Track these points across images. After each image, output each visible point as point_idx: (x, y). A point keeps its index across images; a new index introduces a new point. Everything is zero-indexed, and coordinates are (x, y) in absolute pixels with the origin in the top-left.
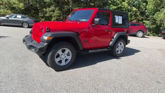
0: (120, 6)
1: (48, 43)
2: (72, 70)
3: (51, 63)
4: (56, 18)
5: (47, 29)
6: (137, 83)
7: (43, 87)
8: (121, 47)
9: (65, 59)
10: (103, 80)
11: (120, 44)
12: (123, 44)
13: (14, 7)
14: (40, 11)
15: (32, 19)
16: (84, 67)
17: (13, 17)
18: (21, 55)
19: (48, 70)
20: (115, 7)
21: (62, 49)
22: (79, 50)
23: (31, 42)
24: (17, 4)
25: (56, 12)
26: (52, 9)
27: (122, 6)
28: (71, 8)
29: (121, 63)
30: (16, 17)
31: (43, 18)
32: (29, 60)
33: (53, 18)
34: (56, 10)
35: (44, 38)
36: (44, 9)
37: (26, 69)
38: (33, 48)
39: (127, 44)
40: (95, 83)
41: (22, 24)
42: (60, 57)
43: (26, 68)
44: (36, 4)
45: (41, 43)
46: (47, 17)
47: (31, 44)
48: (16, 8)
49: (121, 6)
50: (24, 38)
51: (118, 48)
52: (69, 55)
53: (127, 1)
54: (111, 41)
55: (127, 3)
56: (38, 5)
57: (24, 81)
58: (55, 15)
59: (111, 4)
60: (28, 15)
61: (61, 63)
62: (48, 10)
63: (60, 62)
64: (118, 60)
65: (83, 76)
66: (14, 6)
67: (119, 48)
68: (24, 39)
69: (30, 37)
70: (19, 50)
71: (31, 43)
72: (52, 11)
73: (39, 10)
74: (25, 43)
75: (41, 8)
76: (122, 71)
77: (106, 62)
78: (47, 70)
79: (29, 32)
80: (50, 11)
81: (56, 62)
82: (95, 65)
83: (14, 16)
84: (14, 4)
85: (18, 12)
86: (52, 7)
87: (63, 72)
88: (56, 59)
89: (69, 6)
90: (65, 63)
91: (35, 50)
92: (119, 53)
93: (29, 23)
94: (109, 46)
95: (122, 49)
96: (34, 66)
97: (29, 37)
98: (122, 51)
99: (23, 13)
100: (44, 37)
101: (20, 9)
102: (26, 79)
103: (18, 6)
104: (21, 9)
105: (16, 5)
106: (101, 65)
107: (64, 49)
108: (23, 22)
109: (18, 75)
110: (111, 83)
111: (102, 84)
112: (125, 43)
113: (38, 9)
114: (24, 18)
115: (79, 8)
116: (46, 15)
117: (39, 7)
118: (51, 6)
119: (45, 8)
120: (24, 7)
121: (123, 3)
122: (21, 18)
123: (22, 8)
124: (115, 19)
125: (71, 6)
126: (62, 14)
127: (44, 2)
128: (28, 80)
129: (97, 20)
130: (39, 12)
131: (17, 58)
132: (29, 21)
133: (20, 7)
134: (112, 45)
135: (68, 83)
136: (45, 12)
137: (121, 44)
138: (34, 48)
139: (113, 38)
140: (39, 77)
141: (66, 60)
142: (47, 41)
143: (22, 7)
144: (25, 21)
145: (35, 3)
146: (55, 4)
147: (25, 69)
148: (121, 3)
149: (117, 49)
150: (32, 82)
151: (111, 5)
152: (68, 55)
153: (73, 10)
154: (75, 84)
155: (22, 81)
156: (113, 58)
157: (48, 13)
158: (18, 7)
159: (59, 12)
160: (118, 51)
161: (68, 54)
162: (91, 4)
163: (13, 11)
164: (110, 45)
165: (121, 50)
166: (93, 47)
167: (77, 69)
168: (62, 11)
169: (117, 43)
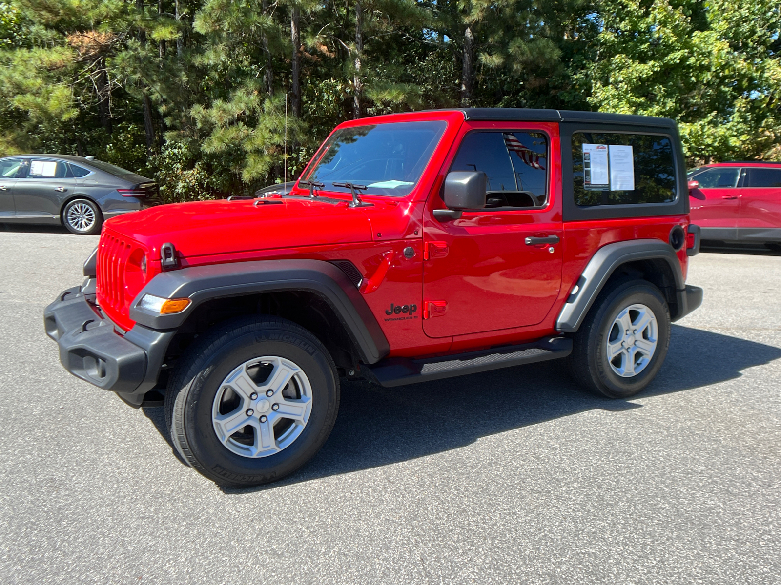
0: (675, 57)
1: (170, 334)
2: (315, 484)
3: (193, 443)
4: (268, 159)
5: (168, 255)
6: (698, 557)
7: (141, 578)
8: (639, 336)
9: (275, 419)
10: (493, 539)
11: (627, 316)
12: (647, 316)
13: (17, 109)
14: (168, 121)
15: (120, 176)
16: (392, 461)
17: (12, 176)
18: (39, 400)
19: (180, 488)
20: (642, 67)
21: (254, 361)
22: (361, 362)
23: (85, 329)
24: (36, 94)
25: (266, 122)
26: (243, 106)
27: (692, 61)
28: (361, 92)
29: (632, 434)
30: (24, 173)
31: (189, 165)
32: (81, 429)
33: (250, 160)
34: (266, 109)
35: (147, 306)
36: (197, 111)
37: (62, 482)
38: (94, 360)
39: (676, 312)
40: (438, 559)
41: (61, 214)
42: (245, 409)
43: (57, 476)
44: (145, 82)
45: (135, 332)
46: (213, 156)
47: (81, 340)
48: (31, 114)
49: (684, 59)
50: (53, 304)
51: (614, 338)
52: (298, 397)
53: (723, 26)
54: (569, 298)
55: (725, 36)
56: (158, 87)
57: (40, 546)
58: (258, 142)
59: (611, 50)
60: (97, 157)
61: (252, 444)
62: (217, 112)
63: (248, 435)
64: (620, 415)
65: (377, 516)
66: (17, 102)
67: (627, 340)
68: (50, 314)
69: (84, 300)
70: (34, 372)
71: (84, 336)
72: (240, 118)
73: (166, 115)
74: (54, 333)
75: (177, 104)
76: (623, 484)
77: (539, 428)
78: (176, 488)
79: (82, 272)
80: (231, 123)
81: (223, 436)
82: (466, 448)
83: (15, 169)
84: (20, 89)
85: (42, 139)
86: (240, 93)
87: (265, 494)
88: (222, 422)
89: (345, 81)
90: (278, 443)
91: (103, 374)
92: (628, 369)
93: (101, 201)
94: (553, 332)
95: (649, 349)
96: (104, 466)
97: (79, 299)
98: (647, 358)
99: (72, 142)
100: (148, 298)
101: (49, 118)
102: (54, 534)
103: (39, 100)
104: (59, 116)
105: (29, 97)
106: (503, 453)
107: (266, 360)
108: (67, 201)
109: (12, 518)
110: (537, 558)
111: (480, 561)
112: (663, 308)
113: (158, 112)
114: (70, 175)
115: (408, 88)
116: (208, 147)
117: (165, 101)
118: (235, 89)
119: (199, 102)
120: (77, 105)
121: (697, 37)
122: (57, 176)
123: (62, 112)
124: (588, 165)
125: (357, 81)
126: (301, 137)
127: (193, 66)
128: (63, 541)
129: (461, 180)
130: (166, 128)
131: (15, 419)
132: (102, 194)
133: (53, 106)
134: (575, 325)
135: (279, 556)
136: (199, 125)
137: (634, 315)
138: (98, 362)
139: (578, 280)
140: (127, 526)
141: (282, 427)
142: (163, 324)
143: (64, 106)
144: (78, 191)
145: (136, 77)
146: (262, 73)
147: (52, 480)
148: (683, 36)
149: (612, 350)
150: (86, 552)
151: (617, 59)
152: (292, 393)
153: (371, 104)
154: (322, 560)
155: (34, 548)
156: (589, 408)
157: (219, 132)
158: (38, 106)
159: (287, 121)
160: (617, 361)
161: (292, 388)
162: (484, 58)
163: (10, 137)
164: (563, 325)
165: (638, 355)
166: (450, 340)
167: (349, 477)
168: (301, 113)
169: (610, 312)
